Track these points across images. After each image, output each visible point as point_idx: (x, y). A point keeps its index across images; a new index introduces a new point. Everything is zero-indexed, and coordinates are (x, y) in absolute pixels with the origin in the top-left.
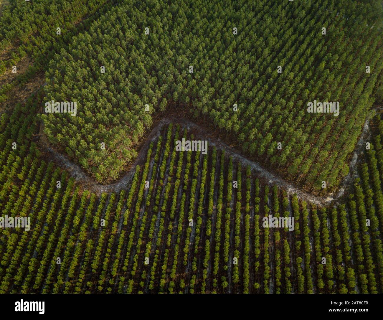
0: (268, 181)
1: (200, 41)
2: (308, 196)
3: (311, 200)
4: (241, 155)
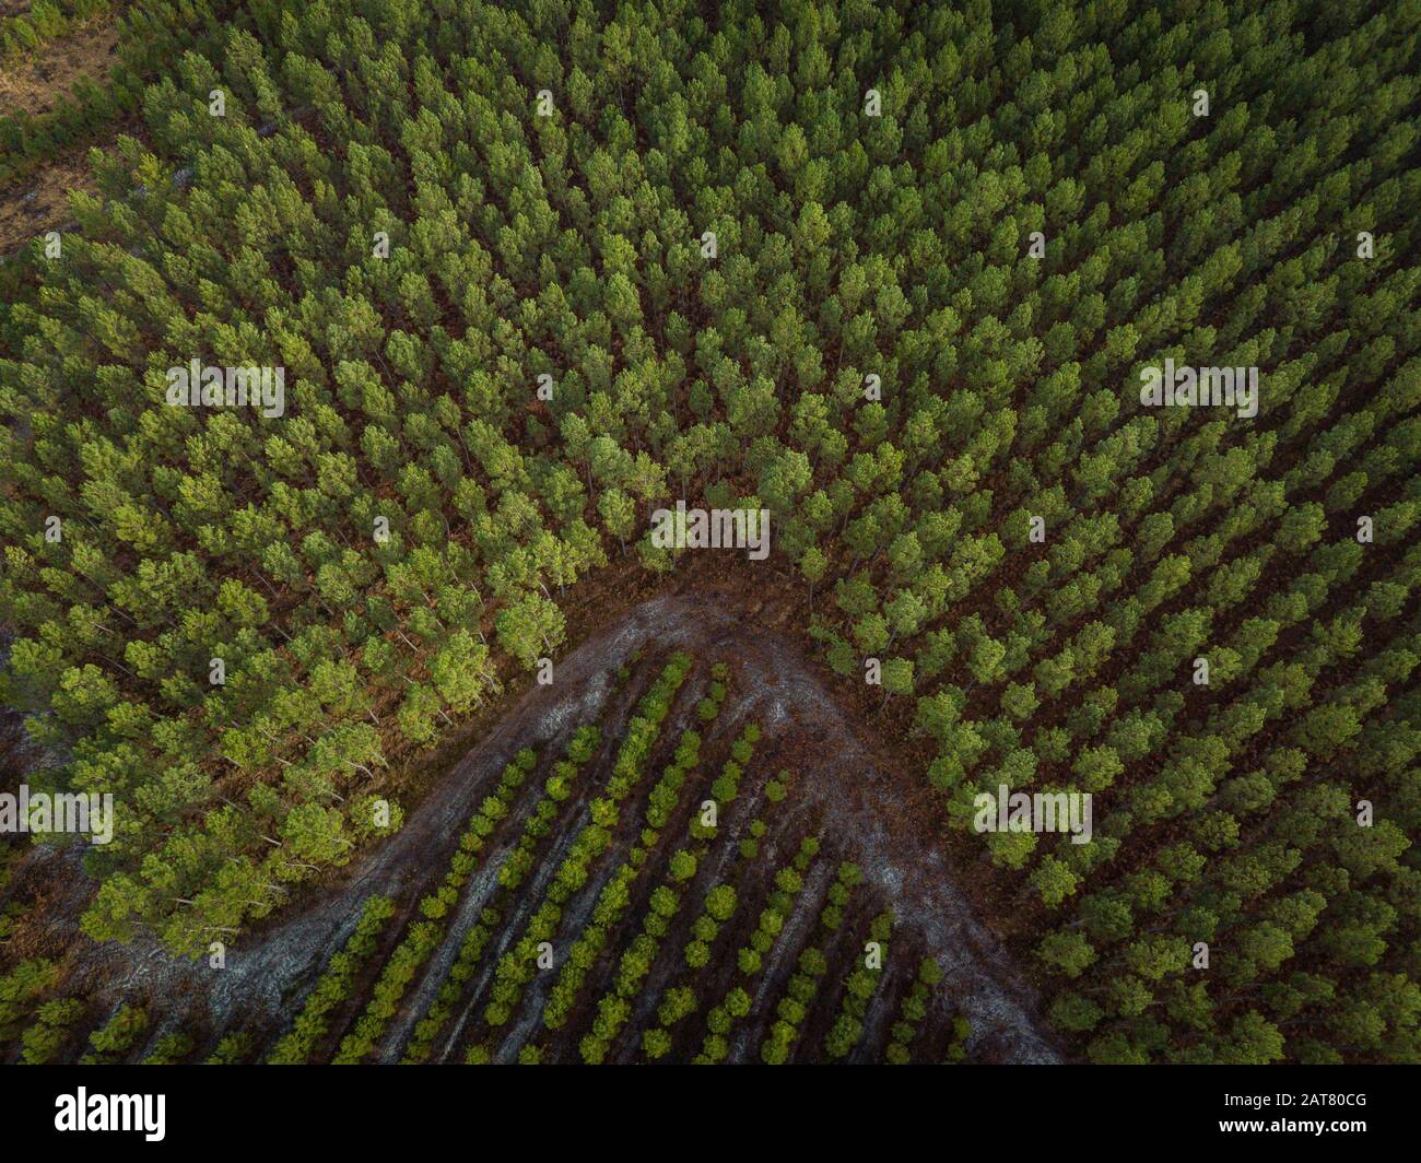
1: (1024, 190)
4: (1032, 1020)
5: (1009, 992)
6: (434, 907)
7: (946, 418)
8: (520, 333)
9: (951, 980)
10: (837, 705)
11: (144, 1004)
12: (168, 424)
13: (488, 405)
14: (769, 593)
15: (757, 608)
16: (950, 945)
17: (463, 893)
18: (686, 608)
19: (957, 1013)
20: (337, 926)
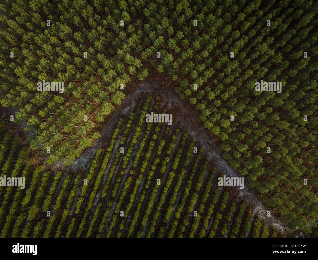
0: (239, 194)
2: (274, 219)
3: (275, 224)
4: (220, 155)
5: (216, 151)
6: (110, 149)
7: (202, 41)
8: (103, 28)
9: (205, 150)
10: (181, 102)
11: (61, 170)
12: (30, 62)
13: (100, 48)
14: (166, 79)
15: (164, 83)
16: (205, 144)
17: (114, 145)
18: (149, 85)
19: (207, 156)
20: (92, 153)
